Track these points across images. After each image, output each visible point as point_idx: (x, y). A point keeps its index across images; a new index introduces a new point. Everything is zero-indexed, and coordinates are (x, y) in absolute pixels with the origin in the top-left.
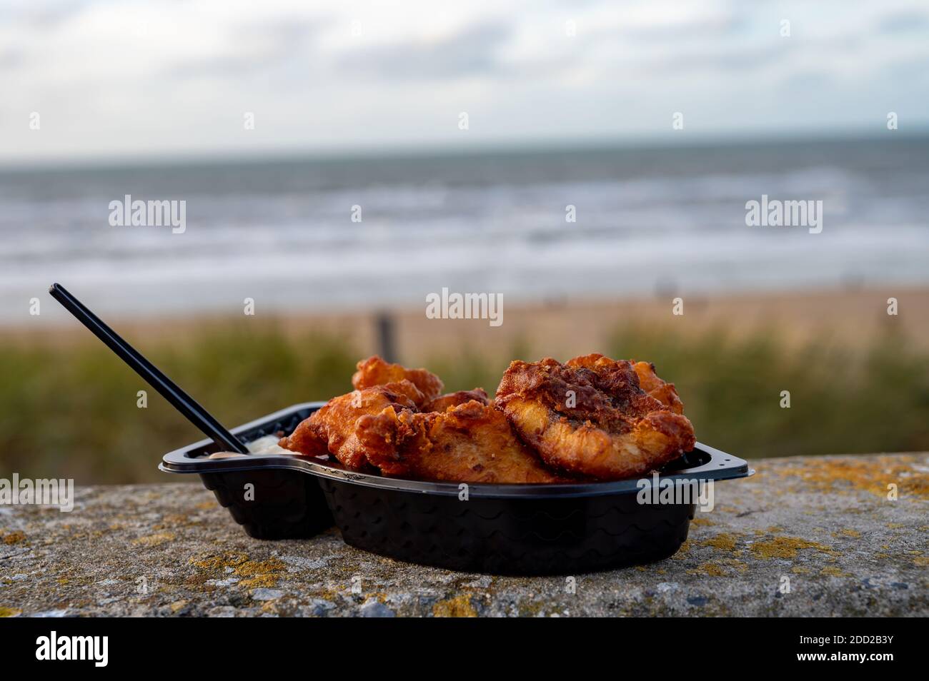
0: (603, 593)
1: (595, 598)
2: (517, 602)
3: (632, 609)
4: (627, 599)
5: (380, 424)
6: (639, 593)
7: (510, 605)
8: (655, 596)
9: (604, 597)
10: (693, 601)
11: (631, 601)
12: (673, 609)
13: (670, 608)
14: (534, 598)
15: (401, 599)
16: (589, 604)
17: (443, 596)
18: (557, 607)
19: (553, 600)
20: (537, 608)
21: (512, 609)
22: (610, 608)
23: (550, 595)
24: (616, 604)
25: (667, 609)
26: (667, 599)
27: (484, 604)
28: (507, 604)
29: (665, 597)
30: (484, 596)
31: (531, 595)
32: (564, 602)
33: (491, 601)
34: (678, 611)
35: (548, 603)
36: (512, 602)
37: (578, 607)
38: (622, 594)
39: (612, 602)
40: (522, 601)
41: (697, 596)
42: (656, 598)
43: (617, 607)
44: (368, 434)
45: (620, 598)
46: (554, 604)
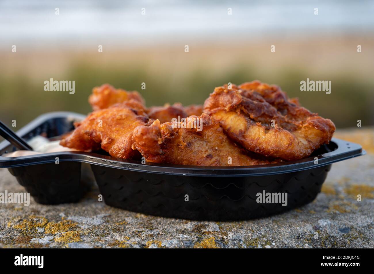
0: (291, 230)
1: (288, 233)
2: (243, 240)
3: (311, 239)
4: (306, 232)
5: (154, 132)
6: (311, 228)
7: (239, 242)
8: (321, 229)
9: (293, 232)
10: (342, 230)
11: (309, 233)
12: (333, 237)
13: (331, 236)
14: (252, 236)
15: (172, 244)
16: (285, 237)
17: (196, 239)
18: (267, 241)
19: (264, 237)
20: (256, 243)
21: (242, 245)
22: (298, 239)
23: (261, 234)
24: (301, 236)
25: (330, 236)
26: (328, 231)
27: (224, 243)
28: (238, 242)
29: (326, 229)
30: (222, 237)
31: (250, 234)
32: (271, 237)
33: (228, 240)
34: (336, 237)
35: (261, 239)
36: (240, 240)
37: (279, 240)
38: (301, 229)
39: (298, 235)
40: (246, 239)
41: (344, 227)
42: (321, 230)
43: (302, 238)
44: (146, 139)
45: (302, 232)
46: (265, 239)
